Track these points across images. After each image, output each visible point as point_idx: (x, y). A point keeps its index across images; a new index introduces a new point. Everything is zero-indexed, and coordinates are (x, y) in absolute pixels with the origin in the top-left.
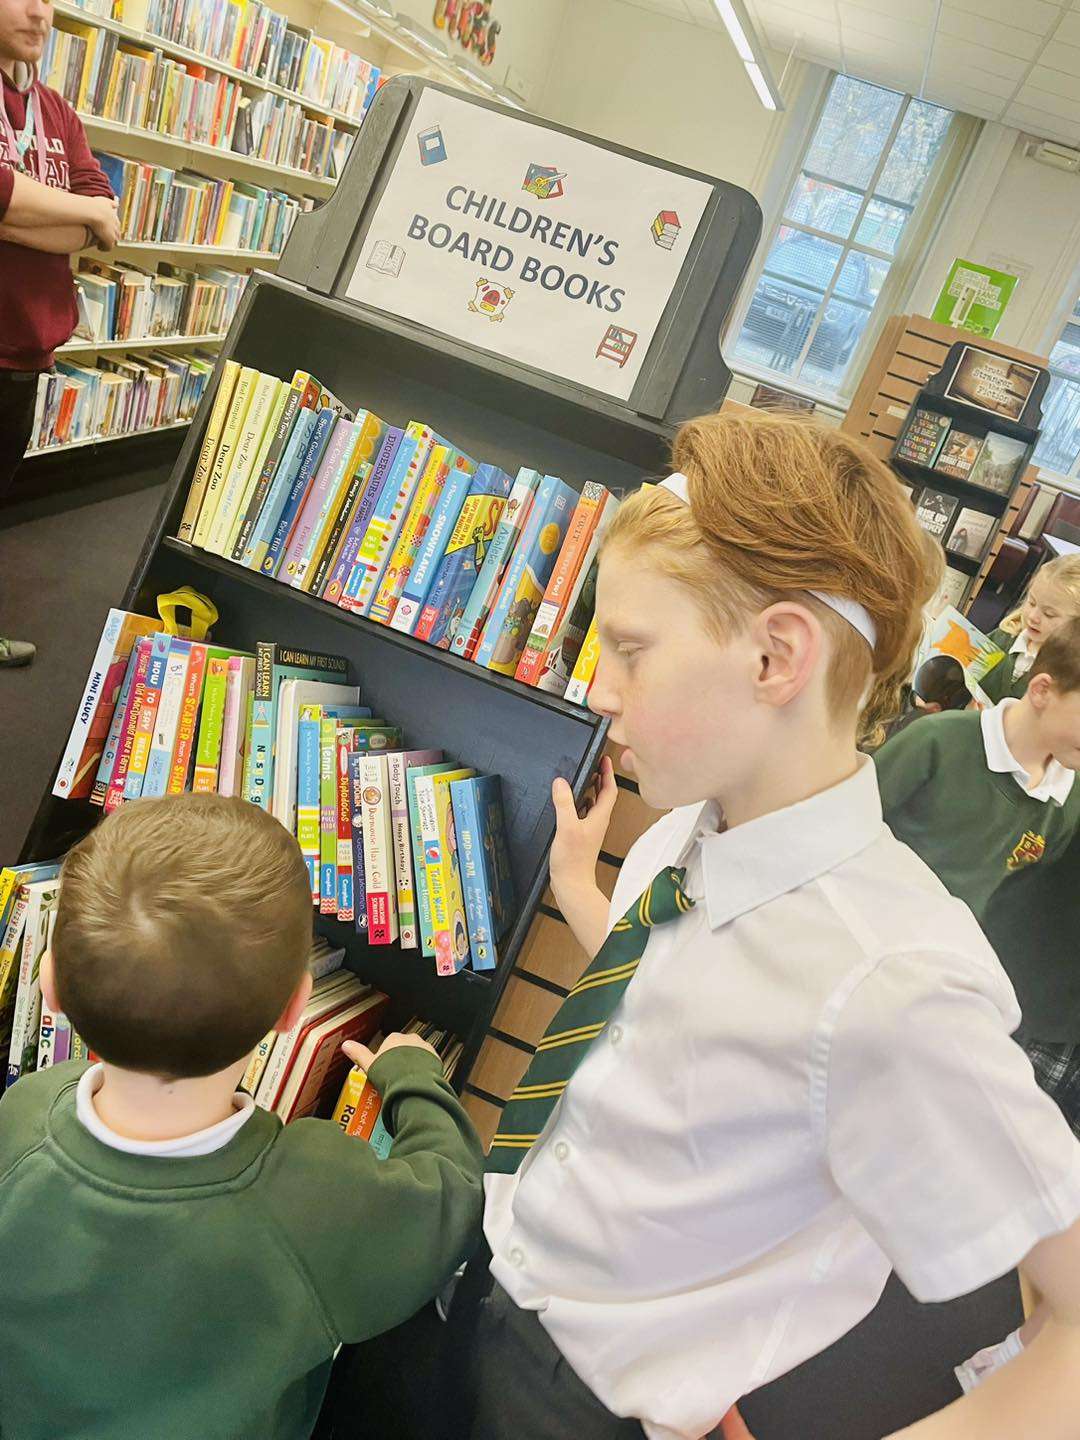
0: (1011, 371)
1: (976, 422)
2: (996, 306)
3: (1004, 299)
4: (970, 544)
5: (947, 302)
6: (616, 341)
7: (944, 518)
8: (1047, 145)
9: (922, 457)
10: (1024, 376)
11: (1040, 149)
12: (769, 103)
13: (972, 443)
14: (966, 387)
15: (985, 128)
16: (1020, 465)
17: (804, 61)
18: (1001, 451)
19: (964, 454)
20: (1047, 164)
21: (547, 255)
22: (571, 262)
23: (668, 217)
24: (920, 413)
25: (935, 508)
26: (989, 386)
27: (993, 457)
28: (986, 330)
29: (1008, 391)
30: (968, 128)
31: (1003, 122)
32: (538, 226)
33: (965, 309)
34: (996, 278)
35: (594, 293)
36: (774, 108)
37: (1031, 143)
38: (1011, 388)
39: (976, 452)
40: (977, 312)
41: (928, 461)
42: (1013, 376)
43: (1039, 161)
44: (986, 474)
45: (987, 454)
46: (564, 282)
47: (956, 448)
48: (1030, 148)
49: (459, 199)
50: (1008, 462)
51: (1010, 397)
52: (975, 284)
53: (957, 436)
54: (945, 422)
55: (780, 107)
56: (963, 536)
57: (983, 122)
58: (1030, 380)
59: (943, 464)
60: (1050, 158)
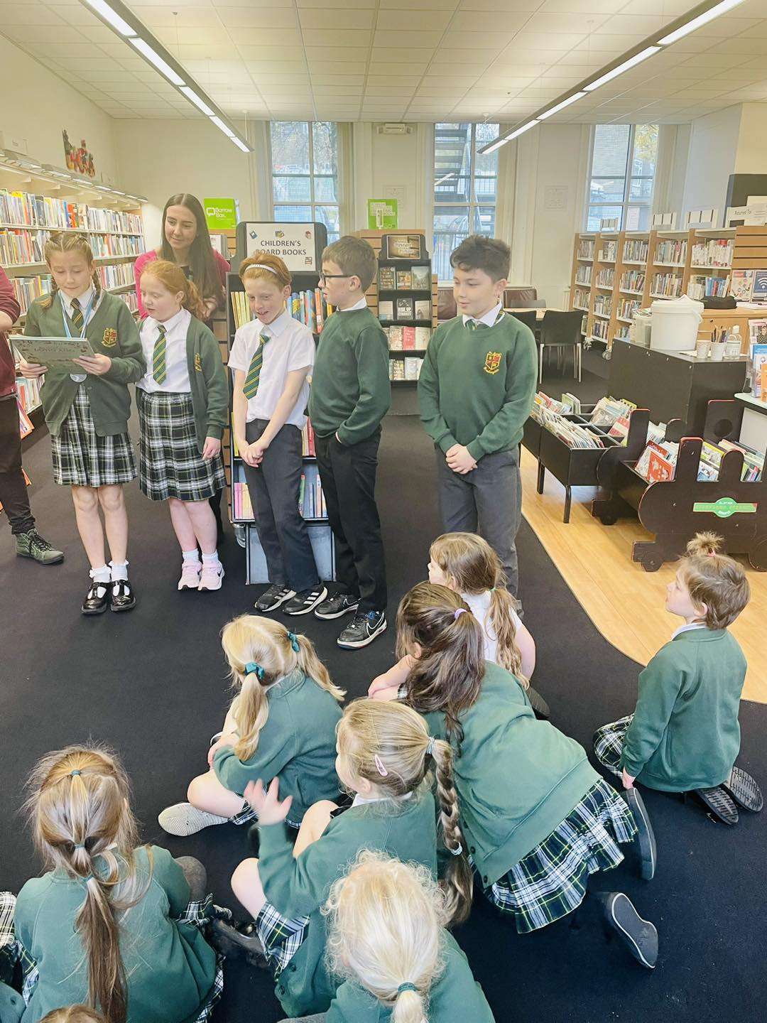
0: (409, 240)
1: (405, 265)
2: (394, 214)
3: (395, 210)
4: (424, 315)
5: (372, 219)
6: (308, 260)
7: (410, 309)
8: (387, 125)
9: (390, 287)
10: (415, 240)
11: (384, 128)
12: (245, 149)
13: (407, 274)
14: (395, 252)
15: (354, 126)
16: (429, 276)
17: (251, 121)
18: (419, 273)
19: (406, 278)
20: (389, 134)
21: (287, 248)
22: (292, 248)
23: (308, 233)
24: (381, 269)
25: (404, 306)
26: (403, 249)
27: (418, 276)
28: (394, 226)
29: (411, 248)
30: (345, 130)
31: (361, 120)
32: (283, 243)
33: (381, 219)
34: (388, 202)
35: (300, 252)
36: (248, 151)
37: (379, 127)
38: (411, 246)
39: (410, 277)
40: (387, 219)
41: (393, 286)
42: (410, 241)
43: (385, 134)
44: (418, 284)
45: (415, 276)
46: (292, 252)
47: (402, 278)
48: (379, 129)
49: (264, 243)
50: (424, 276)
51: (413, 250)
52: (380, 208)
53: (400, 273)
54: (393, 269)
55: (251, 149)
56: (420, 313)
57: (352, 123)
58: (418, 240)
59: (399, 287)
60: (390, 131)
